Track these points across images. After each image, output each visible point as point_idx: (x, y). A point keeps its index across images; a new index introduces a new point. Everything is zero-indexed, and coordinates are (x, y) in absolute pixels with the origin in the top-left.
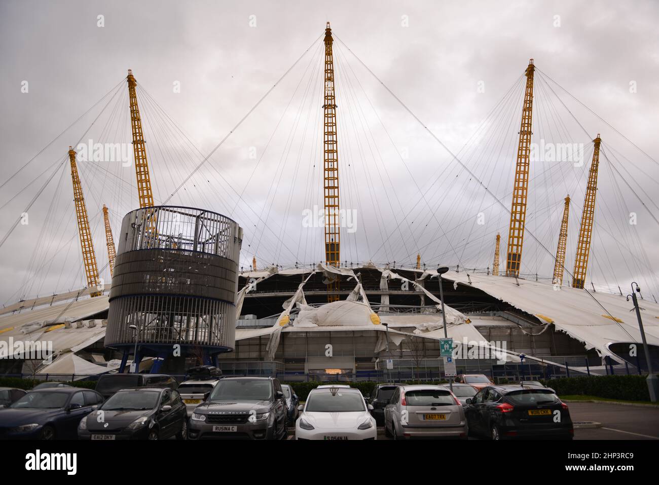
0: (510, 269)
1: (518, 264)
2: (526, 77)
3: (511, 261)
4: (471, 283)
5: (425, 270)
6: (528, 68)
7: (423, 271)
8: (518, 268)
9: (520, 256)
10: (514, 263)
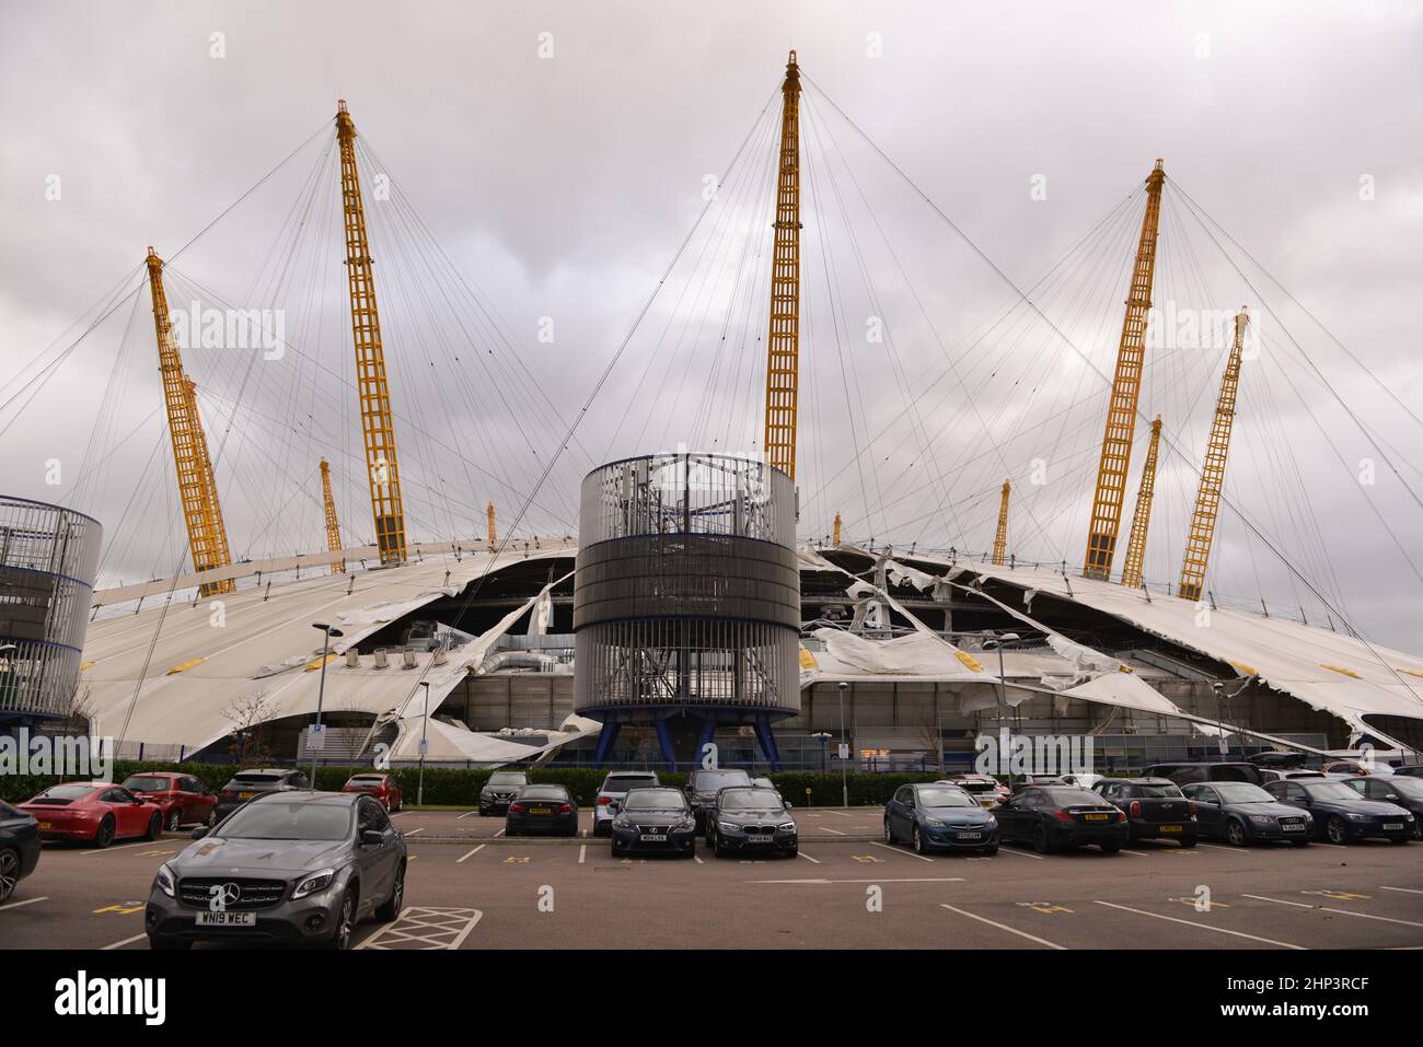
0: (1095, 565)
1: (1111, 555)
2: (1147, 195)
3: (1098, 549)
4: (1071, 595)
5: (954, 563)
6: (1152, 177)
7: (950, 564)
8: (1109, 564)
9: (1114, 539)
10: (1102, 554)
